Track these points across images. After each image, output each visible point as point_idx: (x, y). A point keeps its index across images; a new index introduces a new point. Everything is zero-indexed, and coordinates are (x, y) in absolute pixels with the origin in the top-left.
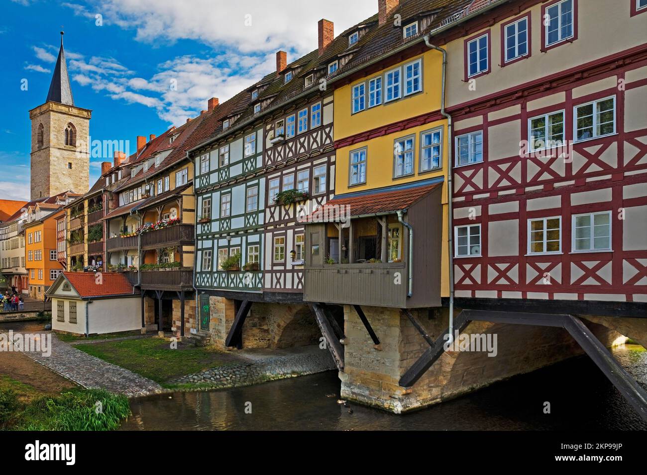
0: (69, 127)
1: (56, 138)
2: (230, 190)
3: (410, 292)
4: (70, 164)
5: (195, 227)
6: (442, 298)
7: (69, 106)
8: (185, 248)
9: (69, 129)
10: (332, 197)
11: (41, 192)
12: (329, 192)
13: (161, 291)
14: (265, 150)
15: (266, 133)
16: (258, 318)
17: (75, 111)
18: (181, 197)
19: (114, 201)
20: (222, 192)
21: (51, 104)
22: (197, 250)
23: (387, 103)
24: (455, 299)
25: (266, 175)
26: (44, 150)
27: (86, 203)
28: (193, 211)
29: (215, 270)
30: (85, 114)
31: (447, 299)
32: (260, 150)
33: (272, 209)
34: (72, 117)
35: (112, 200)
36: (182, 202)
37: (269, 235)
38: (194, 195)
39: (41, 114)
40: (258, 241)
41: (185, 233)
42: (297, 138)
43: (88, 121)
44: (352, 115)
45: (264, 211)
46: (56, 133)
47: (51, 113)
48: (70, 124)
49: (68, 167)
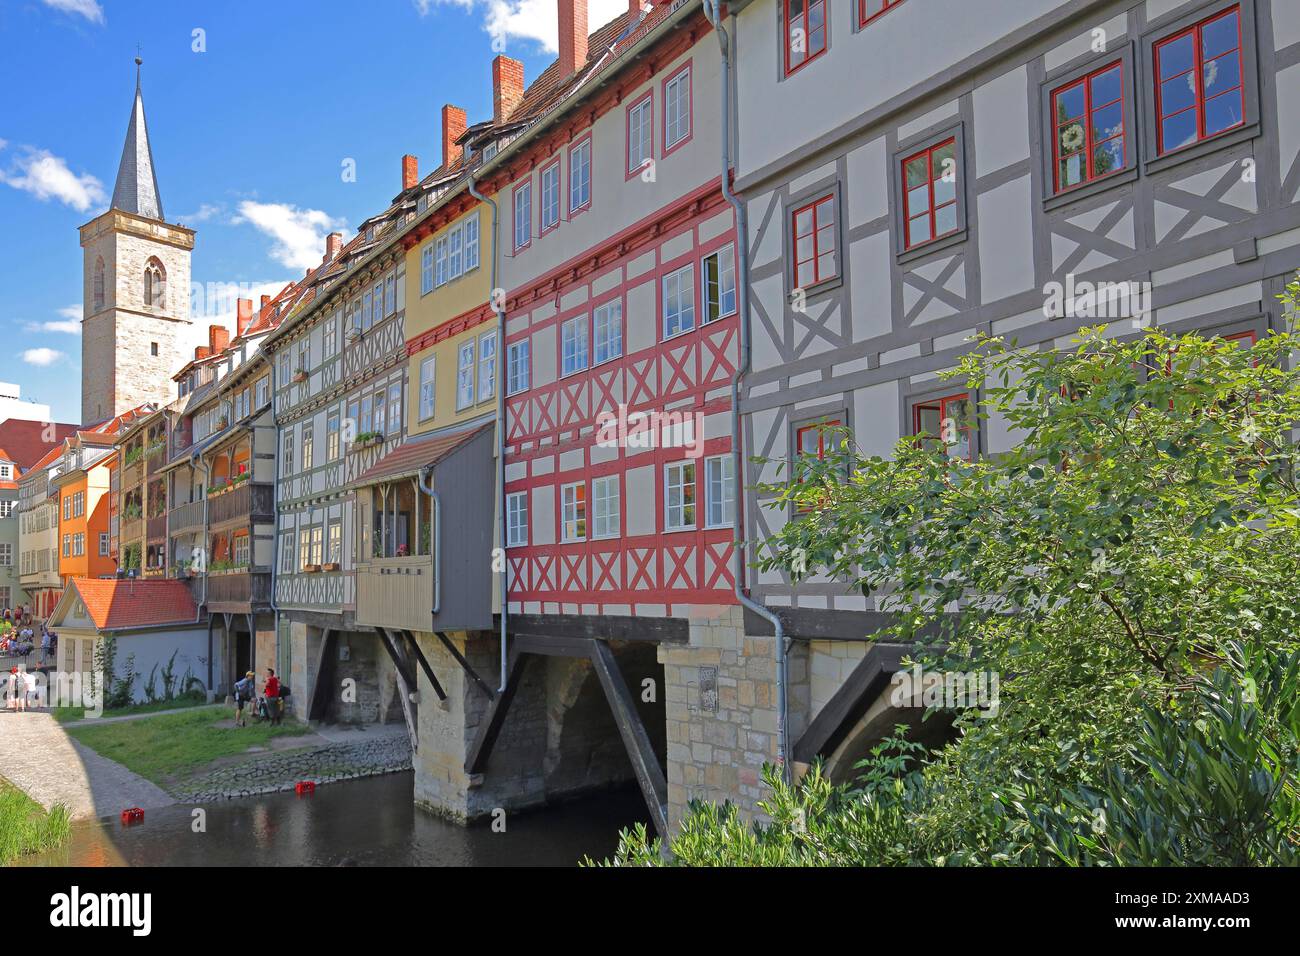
0: (152, 265)
1: (128, 289)
2: (311, 419)
3: (437, 607)
4: (155, 346)
5: (275, 488)
6: (494, 615)
7: (151, 222)
8: (259, 529)
9: (153, 270)
10: (405, 437)
11: (99, 406)
12: (403, 430)
13: (230, 614)
14: (344, 350)
15: (345, 316)
16: (363, 663)
17: (163, 233)
18: (253, 430)
19: (183, 432)
20: (305, 422)
21: (117, 216)
22: (278, 533)
23: (451, 281)
24: (507, 615)
25: (346, 395)
26: (106, 315)
27: (145, 434)
28: (271, 457)
29: (296, 572)
30: (182, 237)
31: (497, 617)
32: (339, 350)
33: (351, 457)
34: (158, 245)
35: (180, 430)
36: (253, 439)
37: (349, 504)
38: (273, 427)
39: (100, 235)
40: (339, 516)
41: (259, 500)
42: (373, 330)
43: (187, 254)
44: (422, 297)
45: (343, 461)
46: (126, 279)
47: (118, 234)
48: (154, 260)
49: (149, 350)
